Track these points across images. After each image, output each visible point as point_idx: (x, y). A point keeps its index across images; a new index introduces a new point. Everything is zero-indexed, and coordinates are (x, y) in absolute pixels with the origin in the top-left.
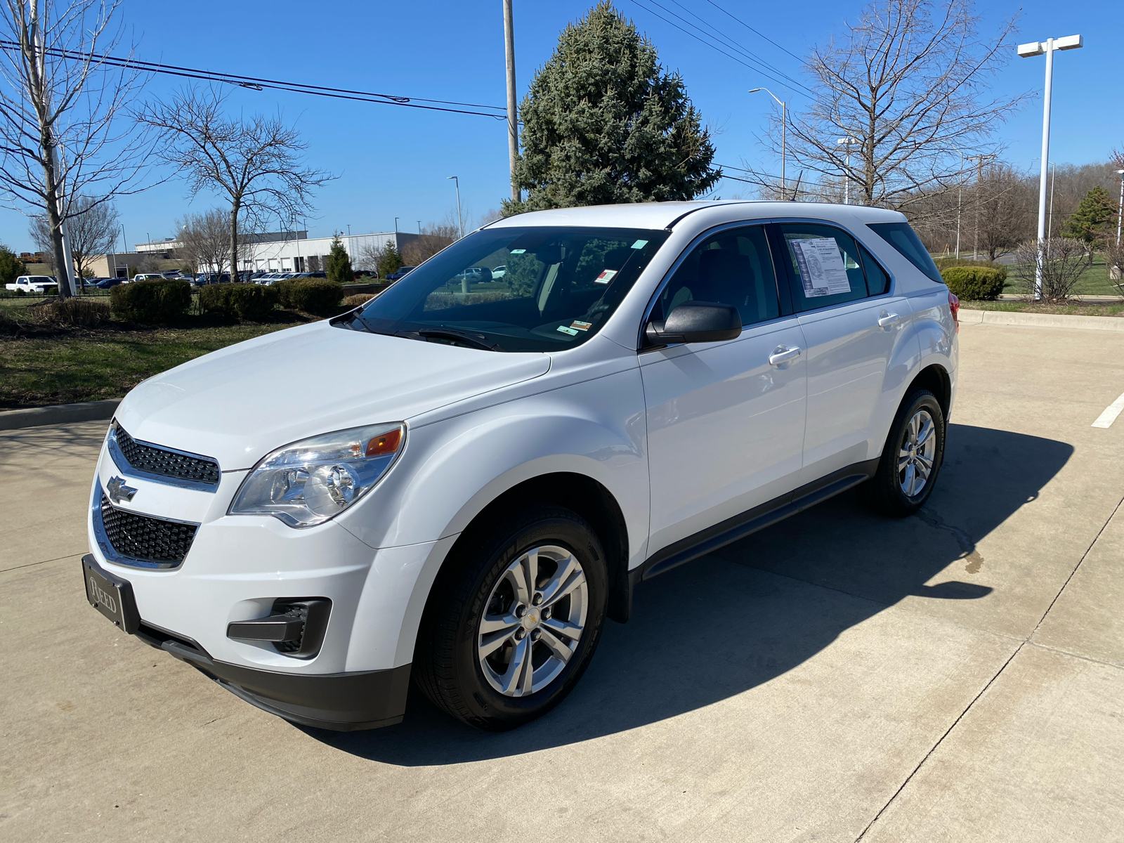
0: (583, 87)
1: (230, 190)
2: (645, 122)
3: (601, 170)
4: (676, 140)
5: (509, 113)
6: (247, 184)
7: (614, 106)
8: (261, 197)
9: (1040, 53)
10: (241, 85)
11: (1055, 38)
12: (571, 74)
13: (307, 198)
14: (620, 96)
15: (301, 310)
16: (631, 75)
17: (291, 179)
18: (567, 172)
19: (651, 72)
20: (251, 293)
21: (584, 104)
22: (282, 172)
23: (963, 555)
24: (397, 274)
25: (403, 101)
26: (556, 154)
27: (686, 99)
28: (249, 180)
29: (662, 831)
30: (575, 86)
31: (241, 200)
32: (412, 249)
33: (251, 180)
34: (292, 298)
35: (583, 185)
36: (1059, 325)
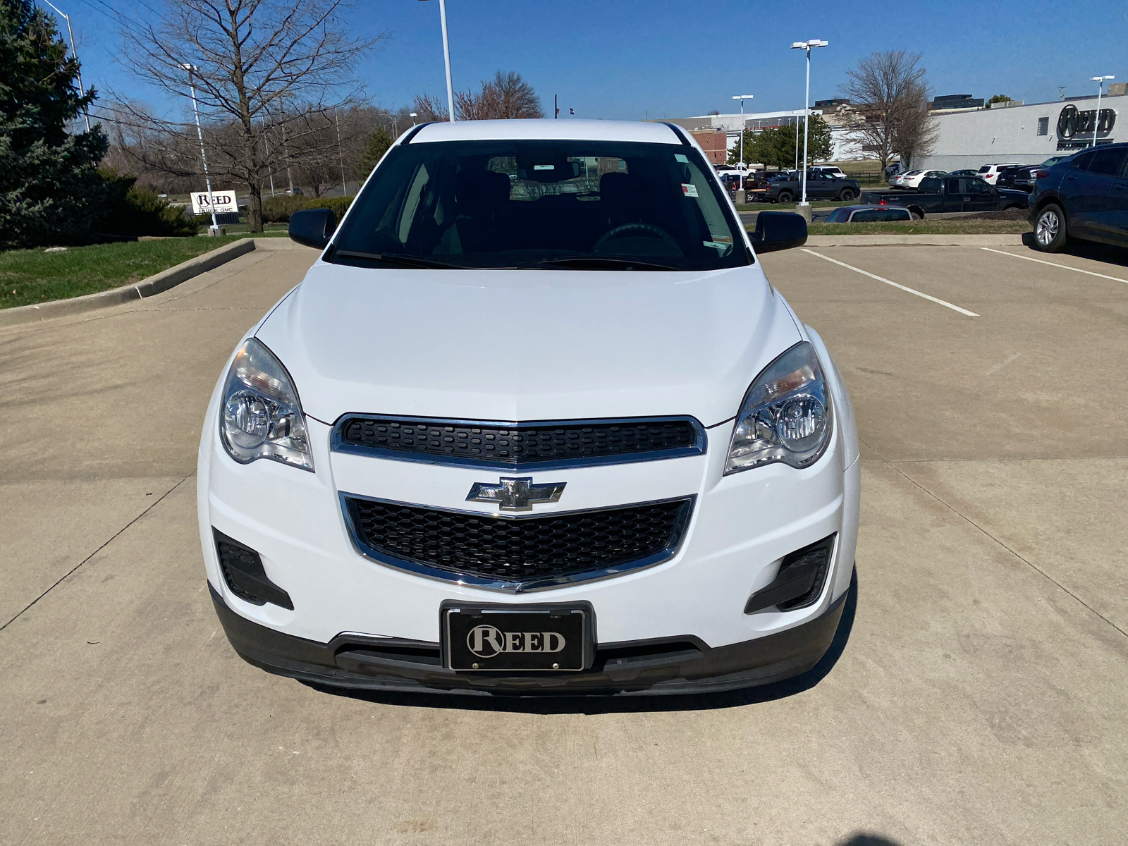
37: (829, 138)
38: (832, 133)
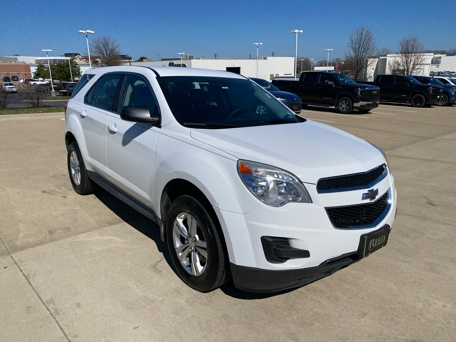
37: (79, 69)
38: (80, 67)
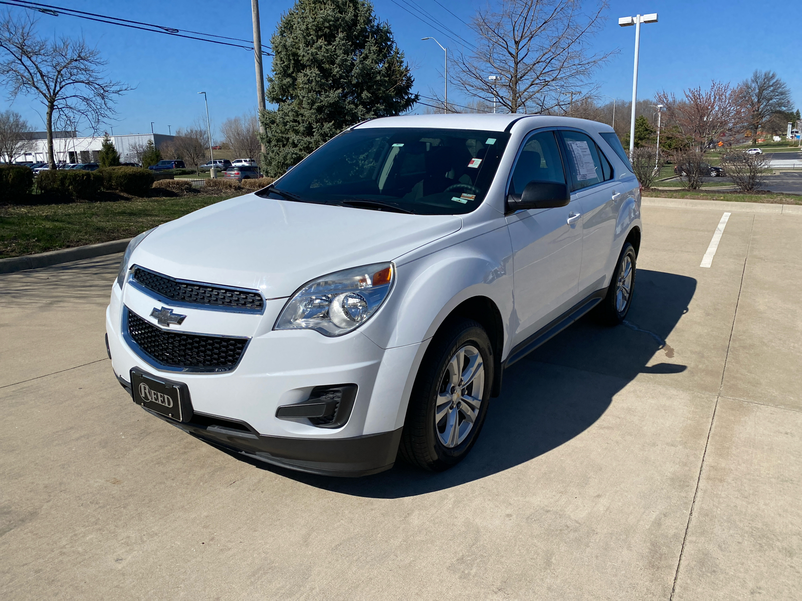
0: (320, 29)
1: (45, 96)
2: (366, 57)
3: (335, 91)
4: (388, 71)
5: (255, 45)
6: (58, 91)
7: (343, 45)
8: (71, 102)
9: (632, 24)
10: (40, 11)
11: (642, 15)
12: (311, 19)
13: (110, 104)
14: (348, 38)
15: (122, 191)
16: (355, 22)
17: (96, 88)
18: (310, 92)
19: (368, 21)
20: (83, 178)
21: (321, 42)
22: (88, 83)
23: (661, 347)
24: (157, 165)
25: (173, 32)
26: (301, 79)
27: (393, 42)
28: (61, 88)
29: (577, 522)
30: (314, 28)
31: (55, 103)
32: (167, 147)
33: (62, 87)
34: (114, 182)
35: (321, 101)
36: (653, 204)
